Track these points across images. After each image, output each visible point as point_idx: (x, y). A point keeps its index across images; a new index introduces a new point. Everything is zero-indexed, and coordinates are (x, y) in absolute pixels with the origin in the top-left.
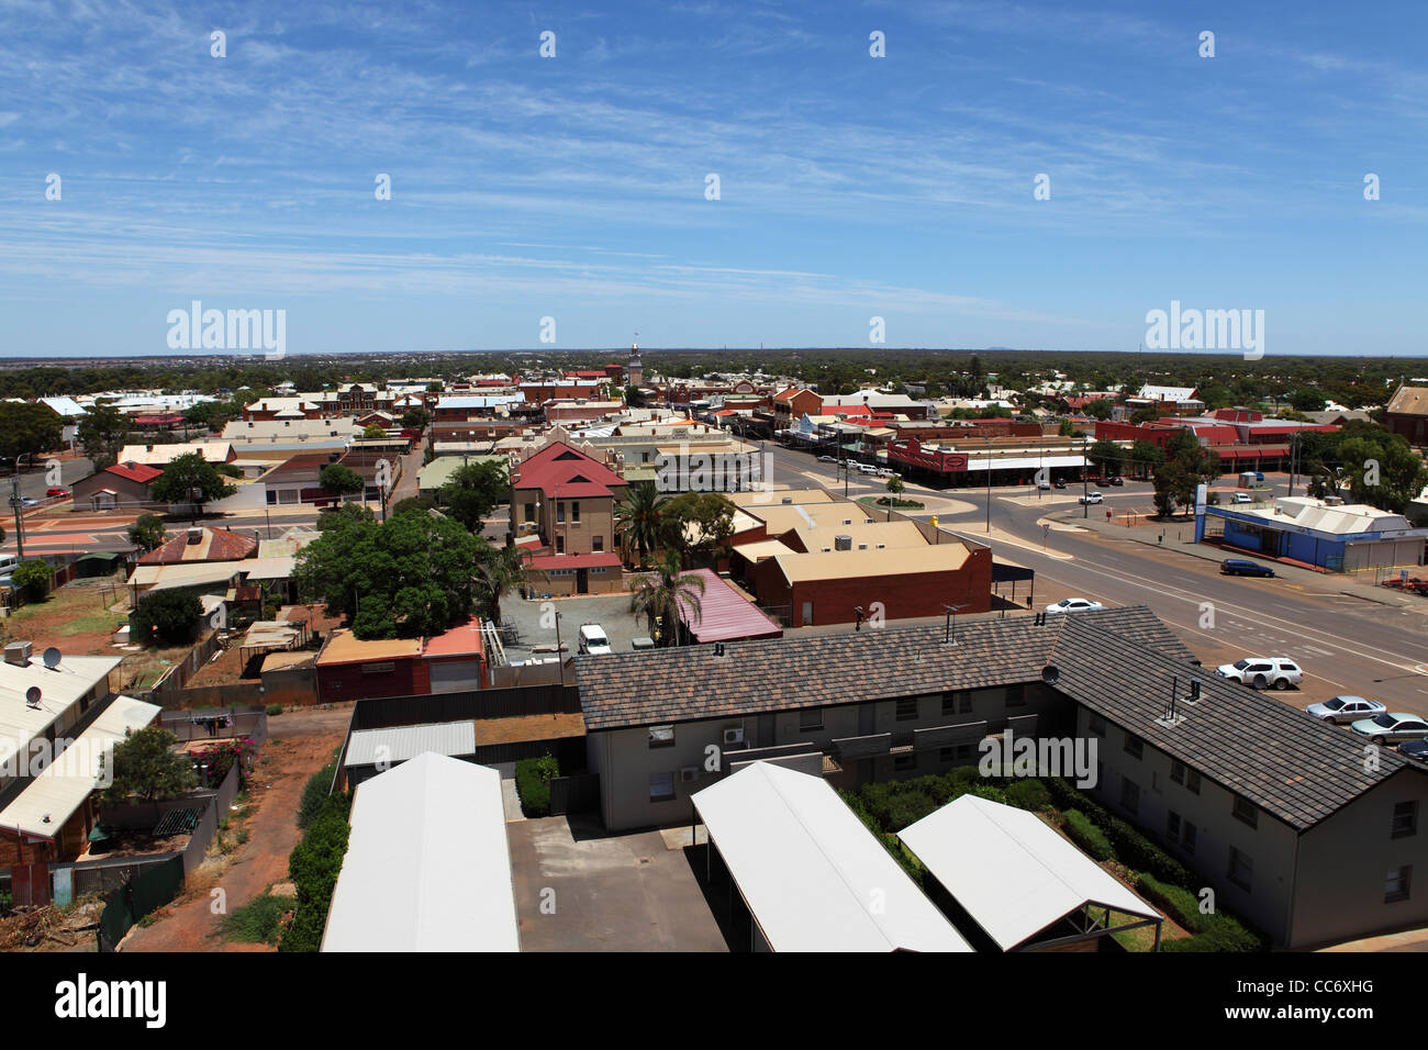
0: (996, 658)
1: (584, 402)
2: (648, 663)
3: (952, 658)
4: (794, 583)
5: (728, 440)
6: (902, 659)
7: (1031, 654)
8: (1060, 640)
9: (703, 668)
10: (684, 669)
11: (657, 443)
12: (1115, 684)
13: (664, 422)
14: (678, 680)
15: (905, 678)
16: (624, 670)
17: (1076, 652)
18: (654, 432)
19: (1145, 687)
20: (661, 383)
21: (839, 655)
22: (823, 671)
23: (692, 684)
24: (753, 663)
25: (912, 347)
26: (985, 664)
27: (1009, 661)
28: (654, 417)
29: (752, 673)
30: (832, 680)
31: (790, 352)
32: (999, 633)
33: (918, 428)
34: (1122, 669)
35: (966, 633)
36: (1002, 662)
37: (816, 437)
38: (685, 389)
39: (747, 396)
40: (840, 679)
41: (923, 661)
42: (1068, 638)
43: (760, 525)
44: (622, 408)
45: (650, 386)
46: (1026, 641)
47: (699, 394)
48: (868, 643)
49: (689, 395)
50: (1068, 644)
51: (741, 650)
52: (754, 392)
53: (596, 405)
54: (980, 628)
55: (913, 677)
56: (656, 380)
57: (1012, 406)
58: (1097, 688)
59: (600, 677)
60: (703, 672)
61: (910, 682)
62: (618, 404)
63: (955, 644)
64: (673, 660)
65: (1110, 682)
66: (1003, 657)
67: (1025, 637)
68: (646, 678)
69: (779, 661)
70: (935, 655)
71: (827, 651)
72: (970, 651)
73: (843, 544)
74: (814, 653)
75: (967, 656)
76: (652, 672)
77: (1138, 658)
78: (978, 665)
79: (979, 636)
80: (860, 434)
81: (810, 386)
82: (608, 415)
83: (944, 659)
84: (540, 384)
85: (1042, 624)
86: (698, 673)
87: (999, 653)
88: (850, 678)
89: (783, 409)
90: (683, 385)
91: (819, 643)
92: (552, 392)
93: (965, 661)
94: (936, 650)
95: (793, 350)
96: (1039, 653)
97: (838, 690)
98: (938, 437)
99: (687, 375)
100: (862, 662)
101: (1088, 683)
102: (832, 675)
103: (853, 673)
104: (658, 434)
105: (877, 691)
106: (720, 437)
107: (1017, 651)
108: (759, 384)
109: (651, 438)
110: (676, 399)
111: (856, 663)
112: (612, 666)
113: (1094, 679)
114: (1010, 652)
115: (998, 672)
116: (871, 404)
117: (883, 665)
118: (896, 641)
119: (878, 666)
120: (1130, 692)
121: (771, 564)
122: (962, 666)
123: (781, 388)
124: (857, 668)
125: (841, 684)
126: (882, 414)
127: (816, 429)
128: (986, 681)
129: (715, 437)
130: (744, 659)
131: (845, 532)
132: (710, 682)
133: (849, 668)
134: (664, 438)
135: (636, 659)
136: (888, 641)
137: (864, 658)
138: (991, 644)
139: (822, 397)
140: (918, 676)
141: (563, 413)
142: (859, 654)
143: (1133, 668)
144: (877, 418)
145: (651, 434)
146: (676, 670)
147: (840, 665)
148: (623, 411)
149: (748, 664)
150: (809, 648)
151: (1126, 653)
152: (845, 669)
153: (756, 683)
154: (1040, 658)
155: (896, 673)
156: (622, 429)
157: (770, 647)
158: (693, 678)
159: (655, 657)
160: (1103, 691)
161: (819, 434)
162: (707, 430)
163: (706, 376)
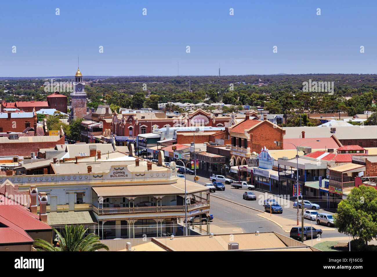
5: (173, 178)
11: (93, 182)
13: (103, 158)
18: (90, 169)
20: (107, 113)
28: (93, 153)
37: (276, 174)
38: (133, 121)
39: (202, 128)
44: (59, 142)
45: (95, 117)
49: (137, 127)
52: (212, 124)
53: (31, 139)
56: (101, 111)
62: (54, 138)
80: (325, 170)
82: (42, 151)
89: (240, 143)
90: (131, 117)
95: (259, 76)
99: (138, 105)
104: (94, 171)
106: (164, 174)
108: (217, 115)
109: (86, 177)
116: (339, 136)
123: (239, 118)
126: (349, 148)
127: (276, 164)
129: (158, 174)
134: (100, 176)
139: (284, 129)
144: (344, 152)
145: (86, 171)
148: (59, 146)
156: (55, 167)
161: (279, 170)
162: (149, 167)
163: (160, 105)
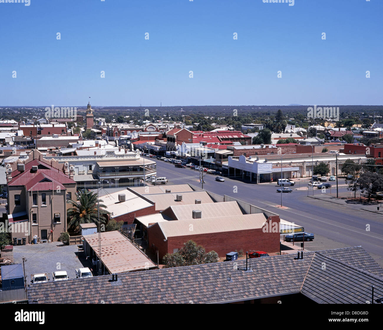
0: (275, 278)
1: (57, 136)
2: (72, 287)
3: (249, 279)
4: (168, 238)
5: (137, 157)
6: (221, 280)
7: (294, 276)
8: (312, 267)
9: (105, 288)
10: (93, 290)
11: (97, 159)
12: (341, 292)
13: (101, 147)
14: (89, 296)
15: (222, 291)
16: (57, 291)
17: (320, 274)
18: (95, 153)
19: (358, 293)
20: (104, 125)
21: (184, 279)
22: (175, 289)
23: (97, 298)
24: (134, 285)
25: (247, 105)
26: (268, 282)
27: (282, 280)
28: (97, 145)
29: (133, 291)
30: (180, 294)
31: (179, 108)
32: (277, 265)
33: (245, 150)
34: (345, 283)
35: (258, 264)
36: (278, 281)
37: (189, 155)
38: (118, 129)
39: (152, 133)
40: (184, 293)
41: (234, 281)
42: (316, 266)
43: (151, 205)
44: (79, 140)
45: (98, 127)
46: (292, 268)
47: (125, 131)
48: (201, 272)
49: (119, 132)
50: (316, 269)
51: (127, 277)
52: (157, 131)
54: (266, 261)
55: (227, 290)
57: (299, 136)
58: (331, 294)
59: (42, 296)
60: (104, 291)
61: (225, 294)
62: (77, 138)
63: (252, 271)
64: (87, 285)
65: (338, 291)
66: (279, 278)
67: (291, 266)
68: (70, 296)
69: (150, 283)
70: (239, 278)
71: (177, 277)
72: (260, 275)
73: (196, 215)
74: (170, 278)
75: (258, 278)
76: (74, 292)
77: (354, 277)
78: (264, 283)
79: (265, 266)
80: (214, 153)
81: (188, 127)
82: (71, 144)
83: (244, 280)
84: (32, 126)
85: (302, 258)
86: (101, 292)
87: (276, 275)
88: (190, 292)
89: (171, 140)
90: (116, 127)
91: (173, 272)
92: (40, 131)
93: (257, 281)
94: (240, 275)
96: (299, 275)
97: (183, 299)
98: (257, 154)
99: (120, 121)
100: (197, 283)
101: (326, 292)
102: (179, 291)
103: (192, 289)
104: (97, 154)
105: (205, 299)
106: (132, 155)
107: (287, 274)
108: (160, 126)
109: (94, 157)
110: (110, 134)
111: (194, 283)
112: (50, 289)
113: (329, 290)
114: (282, 275)
115: (275, 287)
117: (209, 284)
118: (218, 270)
119: (207, 284)
120: (349, 296)
121: (156, 227)
122: (255, 284)
124: (195, 286)
125: (185, 296)
126: (225, 142)
127: (190, 151)
128: (269, 292)
129: (129, 155)
130: (129, 283)
131: (197, 208)
132: (109, 297)
133: (190, 286)
134: (101, 157)
135: (65, 285)
136: (213, 270)
137: (199, 280)
138: (272, 270)
140: (229, 290)
141: (45, 143)
142: (196, 278)
143: (351, 283)
144: (223, 144)
145: (93, 154)
146: (88, 290)
147: (185, 284)
148: (79, 142)
149: (131, 285)
150: (167, 275)
151: (348, 274)
152: (187, 287)
153: (136, 296)
154: (300, 278)
155: (217, 289)
156: (77, 152)
157: (145, 275)
158: (98, 295)
159: (76, 283)
160: (334, 296)
162: (126, 152)
163: (131, 122)
